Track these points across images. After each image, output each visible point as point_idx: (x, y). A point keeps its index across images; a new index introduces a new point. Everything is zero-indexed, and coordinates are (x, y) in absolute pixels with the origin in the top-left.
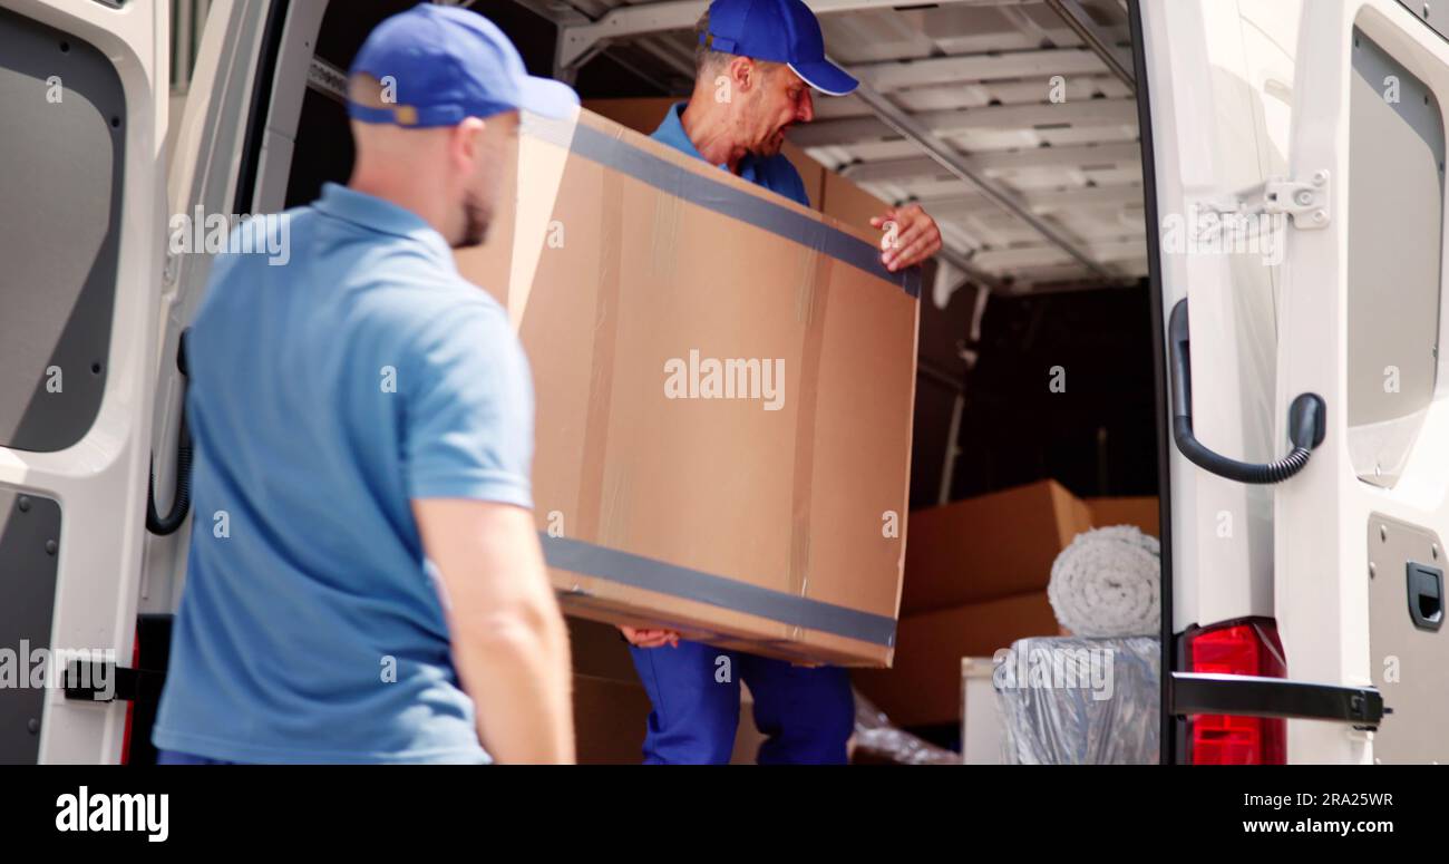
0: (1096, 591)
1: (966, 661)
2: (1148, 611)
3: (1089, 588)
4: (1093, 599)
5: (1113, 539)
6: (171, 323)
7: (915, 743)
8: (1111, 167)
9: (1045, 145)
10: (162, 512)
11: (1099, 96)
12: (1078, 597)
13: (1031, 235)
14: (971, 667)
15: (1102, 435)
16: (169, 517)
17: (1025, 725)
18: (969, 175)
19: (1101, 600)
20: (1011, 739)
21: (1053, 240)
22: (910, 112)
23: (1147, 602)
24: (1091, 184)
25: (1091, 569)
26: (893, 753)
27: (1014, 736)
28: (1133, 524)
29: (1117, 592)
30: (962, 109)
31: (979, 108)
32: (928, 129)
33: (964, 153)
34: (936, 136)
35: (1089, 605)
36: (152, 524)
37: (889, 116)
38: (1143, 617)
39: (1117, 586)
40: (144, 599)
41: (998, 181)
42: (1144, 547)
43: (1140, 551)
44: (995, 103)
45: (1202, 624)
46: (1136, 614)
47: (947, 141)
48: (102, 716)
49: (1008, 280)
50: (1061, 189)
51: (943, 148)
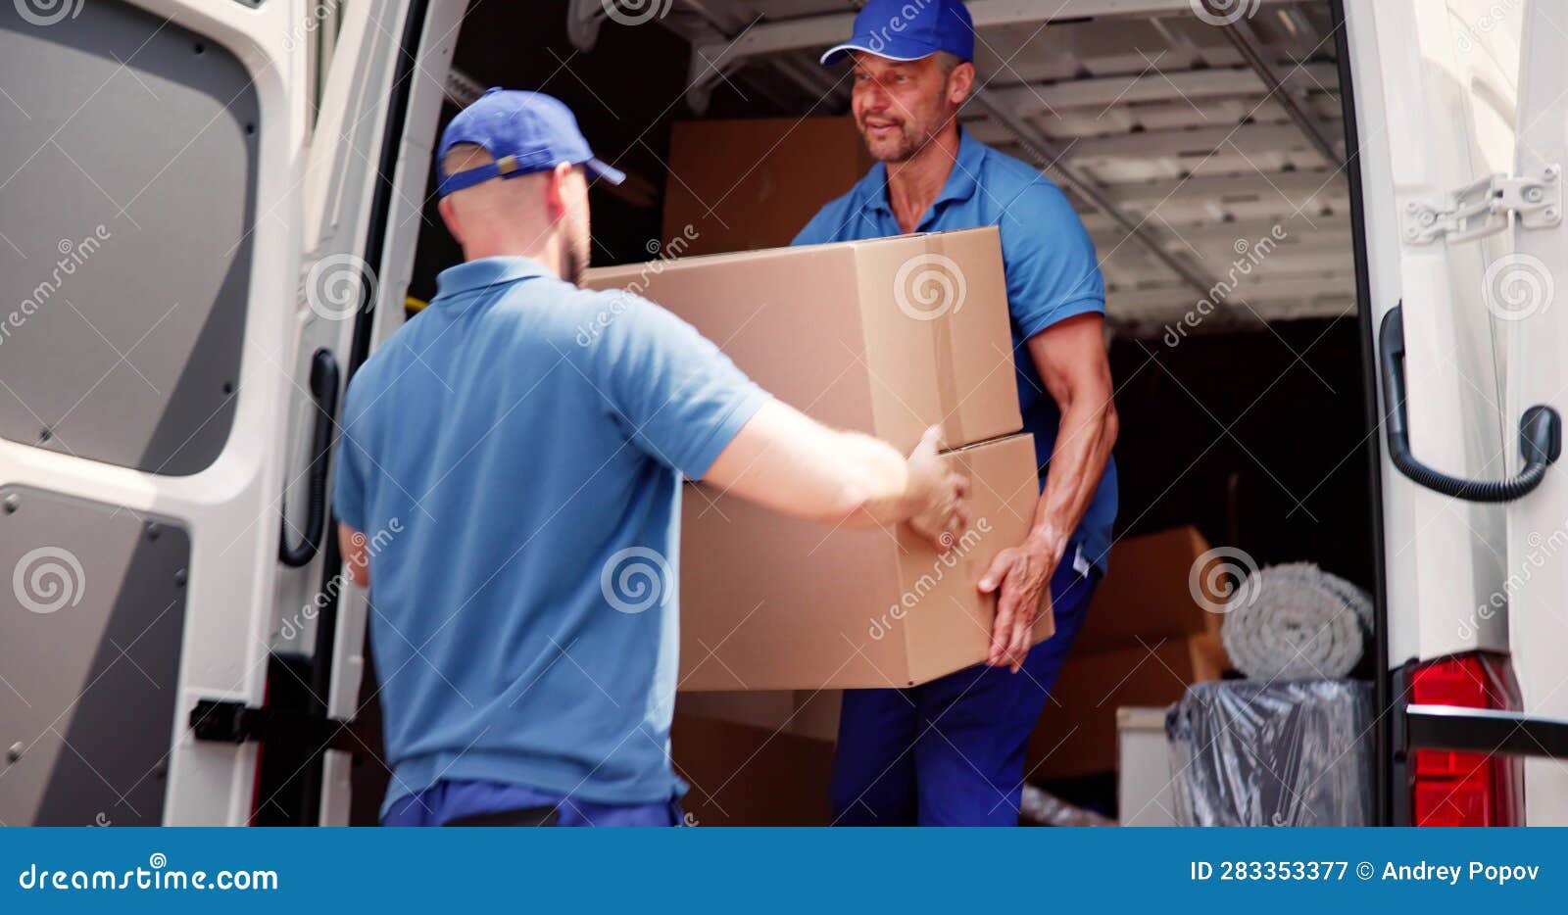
0: (1274, 632)
1: (1121, 712)
2: (1329, 654)
3: (1266, 630)
4: (1270, 641)
5: (1291, 577)
6: (303, 344)
7: (1053, 803)
8: (1254, 198)
9: (1185, 175)
10: (294, 543)
11: (1249, 121)
12: (1254, 639)
13: (1166, 274)
14: (1128, 717)
15: (1233, 481)
16: (301, 547)
17: (1201, 775)
18: (1106, 206)
19: (1278, 642)
20: (1186, 790)
21: (1188, 280)
22: (1050, 140)
23: (1329, 644)
24: (1229, 218)
25: (1267, 610)
26: (1035, 812)
27: (1189, 784)
28: (1311, 561)
29: (1296, 634)
30: (1104, 137)
31: (1121, 135)
32: (1068, 157)
33: (1103, 185)
34: (1075, 164)
35: (1265, 648)
36: (284, 556)
37: (1031, 143)
38: (1324, 659)
39: (1294, 626)
40: (275, 636)
41: (1134, 213)
42: (1323, 585)
43: (1317, 588)
44: (1138, 129)
45: (1424, 656)
46: (1317, 656)
47: (1085, 170)
48: (231, 758)
49: (1133, 324)
50: (1198, 224)
51: (1081, 177)
